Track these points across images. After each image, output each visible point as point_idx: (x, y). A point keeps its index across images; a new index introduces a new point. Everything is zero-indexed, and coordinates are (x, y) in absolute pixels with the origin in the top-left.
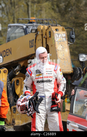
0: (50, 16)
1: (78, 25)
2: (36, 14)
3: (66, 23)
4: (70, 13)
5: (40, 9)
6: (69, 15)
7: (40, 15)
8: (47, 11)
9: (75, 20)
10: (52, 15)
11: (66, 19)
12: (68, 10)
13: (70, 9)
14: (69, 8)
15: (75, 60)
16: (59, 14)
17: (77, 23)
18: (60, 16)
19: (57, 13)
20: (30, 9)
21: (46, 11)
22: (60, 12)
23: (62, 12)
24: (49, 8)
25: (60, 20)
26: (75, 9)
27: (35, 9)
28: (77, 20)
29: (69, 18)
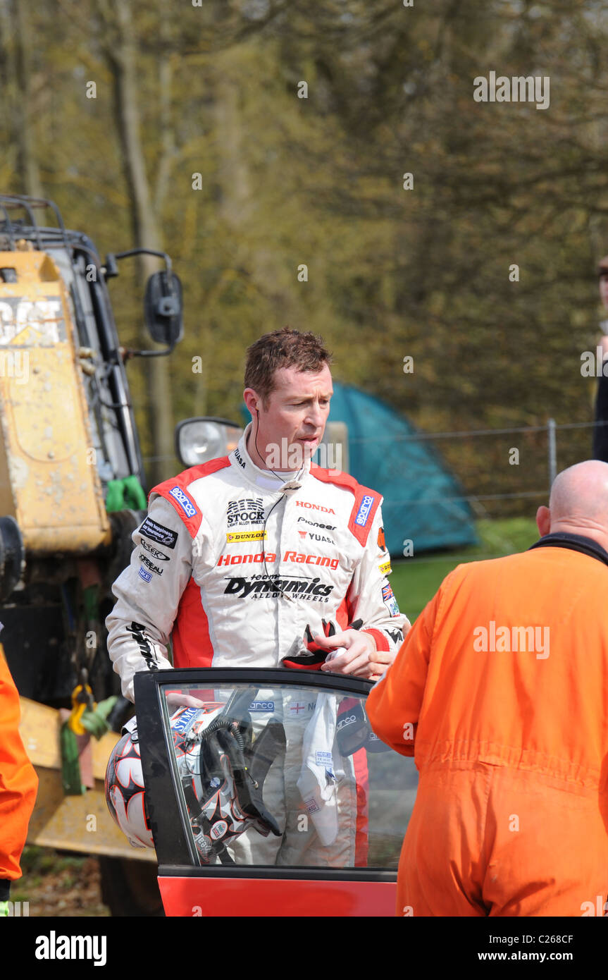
0: (272, 137)
1: (466, 192)
2: (172, 126)
3: (384, 181)
4: (412, 109)
5: (198, 89)
6: (407, 127)
7: (206, 132)
8: (253, 107)
9: (450, 160)
10: (283, 129)
11: (381, 156)
12: (392, 92)
13: (408, 89)
14: (402, 80)
15: (456, 441)
16: (333, 120)
17: (463, 181)
18: (342, 134)
19: (323, 115)
20: (131, 92)
21: (242, 105)
22: (340, 105)
23: (355, 104)
24: (267, 86)
25: (342, 161)
26: (442, 83)
27: (167, 93)
28: (462, 159)
29: (406, 149)
